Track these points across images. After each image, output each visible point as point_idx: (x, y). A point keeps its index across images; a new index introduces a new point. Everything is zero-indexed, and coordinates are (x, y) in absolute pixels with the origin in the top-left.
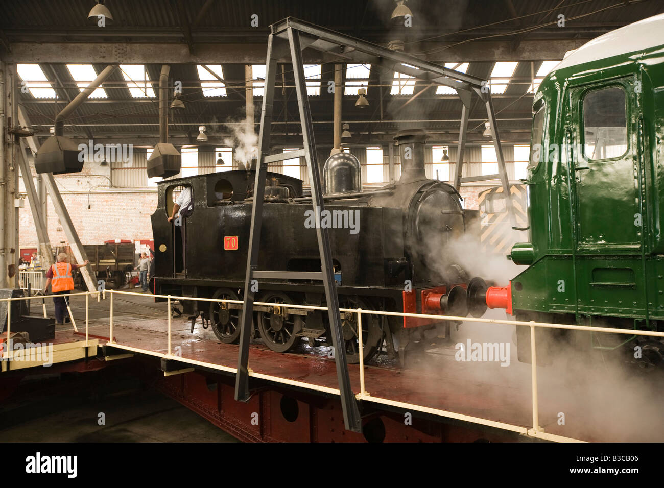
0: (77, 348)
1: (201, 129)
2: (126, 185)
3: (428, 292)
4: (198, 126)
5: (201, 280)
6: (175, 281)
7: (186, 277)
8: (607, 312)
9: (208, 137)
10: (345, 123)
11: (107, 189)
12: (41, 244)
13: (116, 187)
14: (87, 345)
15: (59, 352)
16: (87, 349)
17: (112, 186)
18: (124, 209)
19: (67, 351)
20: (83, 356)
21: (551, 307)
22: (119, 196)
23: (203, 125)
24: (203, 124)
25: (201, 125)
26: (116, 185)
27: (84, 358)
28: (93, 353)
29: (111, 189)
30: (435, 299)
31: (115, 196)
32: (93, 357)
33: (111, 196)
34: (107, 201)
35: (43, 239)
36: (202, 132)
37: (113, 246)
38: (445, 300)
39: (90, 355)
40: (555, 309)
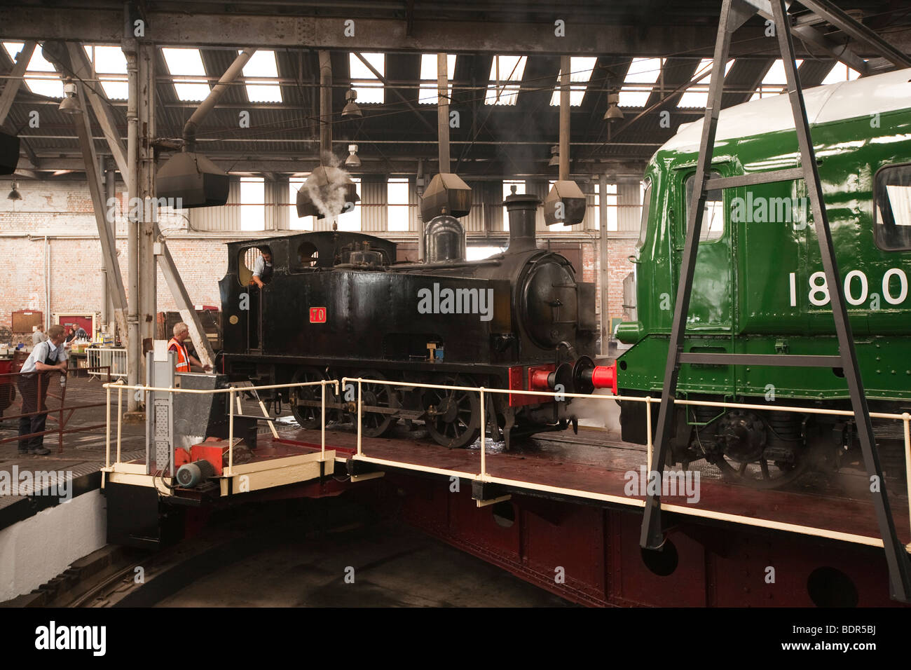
0: (310, 462)
1: (352, 148)
2: (210, 228)
3: (535, 370)
4: (347, 145)
5: (281, 356)
6: (249, 358)
7: (263, 354)
8: (701, 389)
9: (361, 161)
10: (554, 145)
11: (185, 233)
12: (117, 310)
13: (196, 231)
14: (323, 459)
15: (289, 469)
16: (322, 464)
17: (190, 228)
18: (208, 262)
19: (297, 467)
20: (318, 475)
21: (652, 385)
22: (201, 243)
23: (355, 144)
24: (354, 142)
25: (352, 144)
26: (196, 228)
27: (318, 478)
28: (330, 470)
29: (190, 234)
30: (542, 377)
31: (196, 242)
32: (330, 476)
33: (189, 242)
34: (184, 250)
35: (119, 303)
36: (352, 154)
37: (215, 315)
38: (553, 378)
39: (326, 473)
40: (655, 387)
